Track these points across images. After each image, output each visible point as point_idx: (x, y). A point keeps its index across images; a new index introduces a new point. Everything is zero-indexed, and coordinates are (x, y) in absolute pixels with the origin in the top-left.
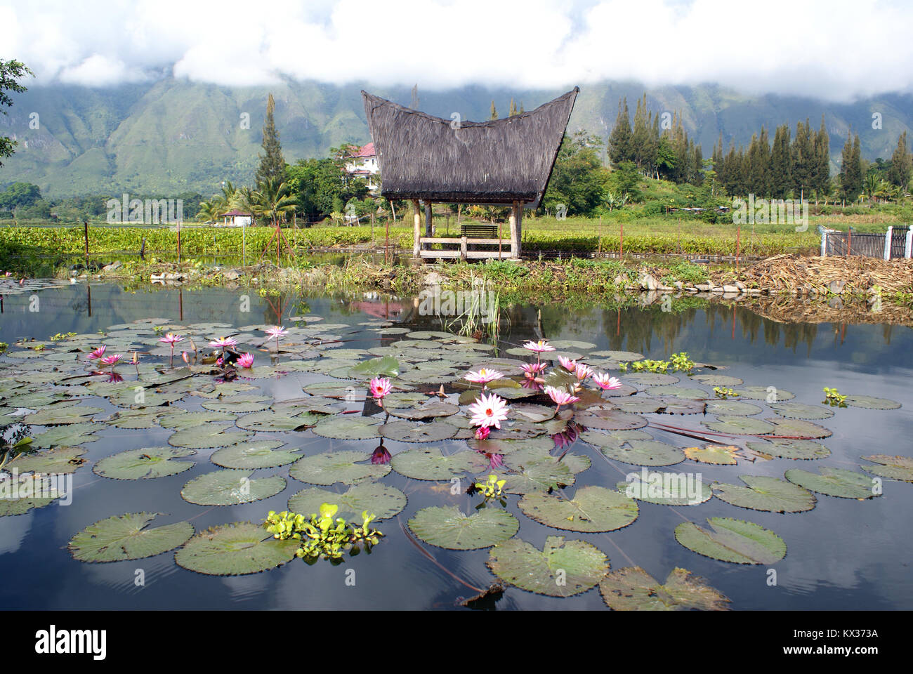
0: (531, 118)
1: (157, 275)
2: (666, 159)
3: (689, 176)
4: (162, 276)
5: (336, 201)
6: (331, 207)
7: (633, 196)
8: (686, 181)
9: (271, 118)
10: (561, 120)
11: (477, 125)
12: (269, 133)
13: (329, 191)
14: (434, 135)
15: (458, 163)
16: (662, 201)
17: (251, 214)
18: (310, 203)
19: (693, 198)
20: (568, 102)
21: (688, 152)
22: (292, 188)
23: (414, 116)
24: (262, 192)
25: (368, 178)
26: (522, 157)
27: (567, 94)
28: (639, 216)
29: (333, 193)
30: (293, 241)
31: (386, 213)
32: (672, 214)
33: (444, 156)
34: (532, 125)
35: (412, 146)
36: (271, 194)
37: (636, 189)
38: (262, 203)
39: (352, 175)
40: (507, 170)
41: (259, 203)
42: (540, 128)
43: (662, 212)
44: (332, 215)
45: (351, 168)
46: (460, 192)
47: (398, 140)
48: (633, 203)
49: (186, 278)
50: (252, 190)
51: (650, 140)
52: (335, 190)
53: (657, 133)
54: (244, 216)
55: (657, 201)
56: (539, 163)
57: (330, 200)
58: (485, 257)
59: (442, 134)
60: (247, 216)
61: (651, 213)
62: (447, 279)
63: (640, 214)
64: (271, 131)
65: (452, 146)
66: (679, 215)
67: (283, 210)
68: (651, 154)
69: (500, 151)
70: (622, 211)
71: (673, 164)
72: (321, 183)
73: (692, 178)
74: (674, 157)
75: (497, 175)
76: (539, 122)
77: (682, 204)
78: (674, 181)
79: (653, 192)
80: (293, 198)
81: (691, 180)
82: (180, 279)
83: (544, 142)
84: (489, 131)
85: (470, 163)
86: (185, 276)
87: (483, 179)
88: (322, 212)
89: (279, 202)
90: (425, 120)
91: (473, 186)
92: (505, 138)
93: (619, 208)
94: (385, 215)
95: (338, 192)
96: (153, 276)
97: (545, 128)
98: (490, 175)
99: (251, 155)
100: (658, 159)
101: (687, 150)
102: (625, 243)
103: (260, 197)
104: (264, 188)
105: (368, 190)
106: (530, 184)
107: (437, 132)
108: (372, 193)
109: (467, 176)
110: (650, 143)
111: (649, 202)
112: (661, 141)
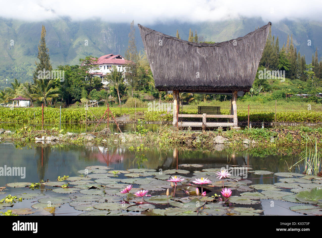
0: (243, 41)
1: (39, 138)
2: (284, 64)
3: (298, 75)
4: (43, 138)
5: (84, 91)
6: (80, 95)
7: (265, 87)
8: (296, 78)
9: (43, 40)
10: (262, 42)
11: (210, 45)
12: (42, 49)
13: (79, 85)
14: (184, 51)
15: (200, 68)
16: (283, 90)
17: (30, 99)
18: (66, 93)
19: (301, 88)
20: (265, 31)
21: (297, 60)
22: (56, 83)
23: (171, 40)
24: (37, 85)
25: (101, 77)
26: (239, 64)
27: (264, 26)
28: (269, 100)
29: (82, 86)
30: (85, 116)
31: (114, 99)
32: (290, 98)
33: (191, 64)
34: (244, 45)
35: (171, 58)
36: (43, 87)
37: (267, 83)
38: (38, 92)
39: (92, 75)
40: (231, 72)
41: (35, 92)
42: (249, 47)
43: (283, 97)
44: (81, 100)
45: (92, 71)
46: (204, 86)
47: (163, 55)
48: (265, 91)
49: (59, 139)
50: (31, 84)
51: (274, 54)
52: (83, 85)
53: (278, 49)
54: (26, 100)
55: (279, 91)
56: (251, 68)
57: (79, 91)
58: (217, 126)
59: (189, 51)
60: (28, 100)
61: (277, 97)
62: (228, 139)
63: (270, 99)
64: (43, 48)
65: (196, 58)
66: (294, 99)
67: (50, 97)
68: (275, 62)
69: (226, 62)
70: (259, 97)
71: (288, 67)
72: (74, 80)
73: (300, 76)
74: (289, 63)
75: (225, 75)
76: (248, 43)
77: (295, 92)
78: (289, 78)
79: (277, 85)
80: (57, 89)
81: (299, 77)
82: (55, 140)
83: (252, 56)
84: (217, 49)
85: (207, 68)
86: (57, 138)
87: (217, 78)
88: (74, 98)
89: (48, 92)
90: (178, 42)
91: (212, 82)
92: (228, 53)
93: (256, 95)
94: (113, 100)
95: (84, 86)
96: (36, 138)
97: (252, 47)
98: (221, 76)
99: (24, 63)
100: (279, 65)
101: (296, 59)
102: (290, 116)
103: (36, 88)
104: (39, 83)
105: (102, 85)
106: (246, 81)
107: (186, 49)
108: (104, 86)
109: (206, 76)
110: (274, 55)
111: (275, 91)
112: (281, 54)
